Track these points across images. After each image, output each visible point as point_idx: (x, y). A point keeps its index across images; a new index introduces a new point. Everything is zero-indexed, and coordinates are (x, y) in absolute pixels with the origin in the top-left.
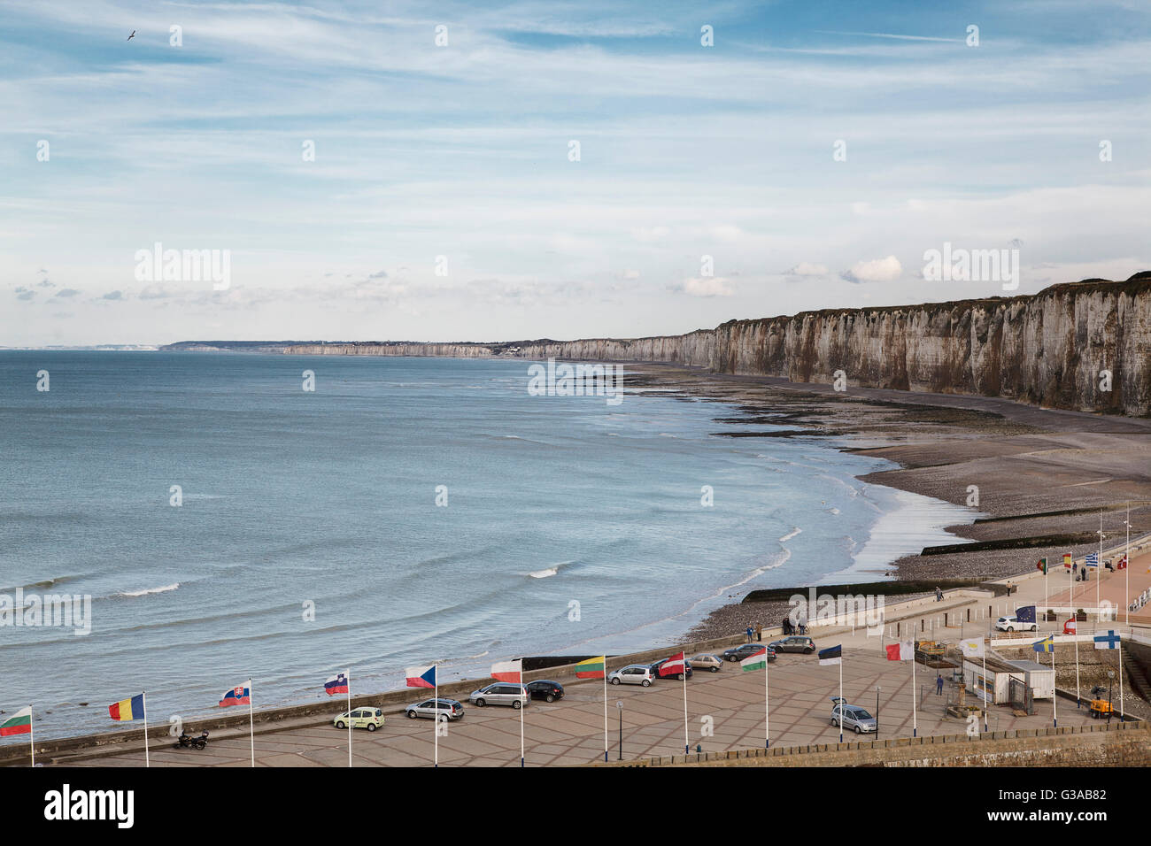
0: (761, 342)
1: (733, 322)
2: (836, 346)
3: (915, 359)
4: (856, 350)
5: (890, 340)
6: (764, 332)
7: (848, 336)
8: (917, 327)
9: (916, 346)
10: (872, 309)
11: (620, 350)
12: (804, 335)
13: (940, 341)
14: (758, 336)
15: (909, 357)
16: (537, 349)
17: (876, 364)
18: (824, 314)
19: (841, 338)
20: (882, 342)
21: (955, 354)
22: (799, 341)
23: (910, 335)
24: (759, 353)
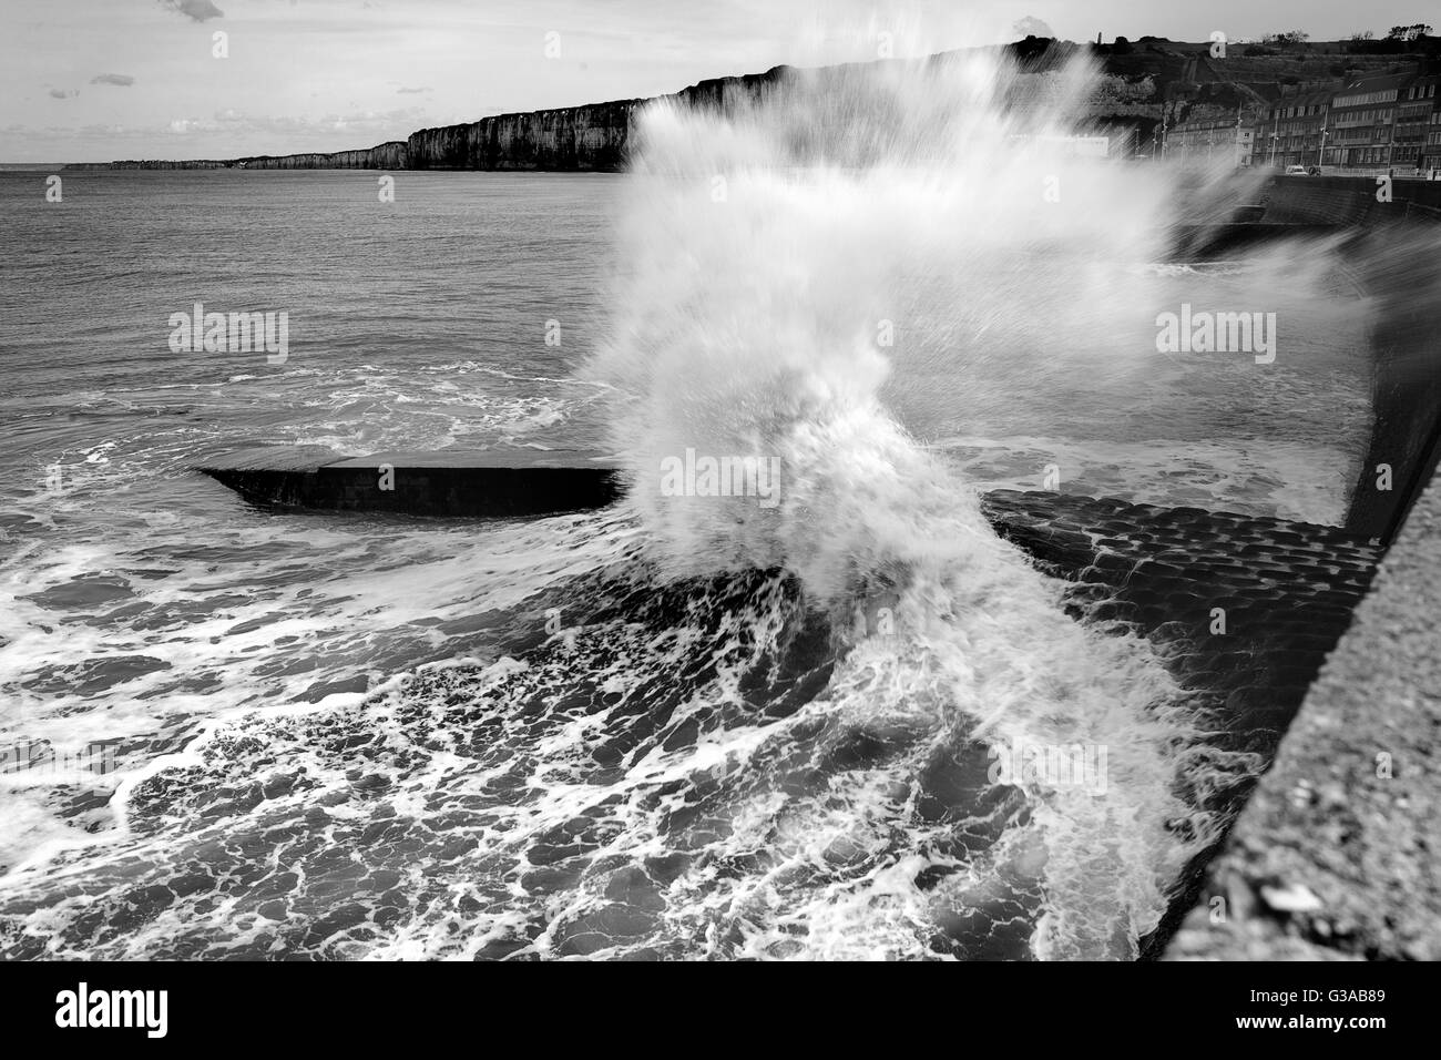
0: (449, 143)
1: (424, 131)
2: (516, 139)
3: (582, 145)
4: (532, 141)
5: (560, 133)
6: (451, 136)
7: (525, 132)
8: (583, 122)
9: (583, 135)
10: (543, 112)
11: (324, 161)
12: (488, 134)
13: (601, 131)
14: (446, 138)
15: (578, 142)
16: (260, 162)
17: (549, 150)
18: (505, 117)
19: (520, 134)
20: (554, 134)
21: (614, 138)
22: (484, 137)
23: (578, 127)
24: (448, 151)
